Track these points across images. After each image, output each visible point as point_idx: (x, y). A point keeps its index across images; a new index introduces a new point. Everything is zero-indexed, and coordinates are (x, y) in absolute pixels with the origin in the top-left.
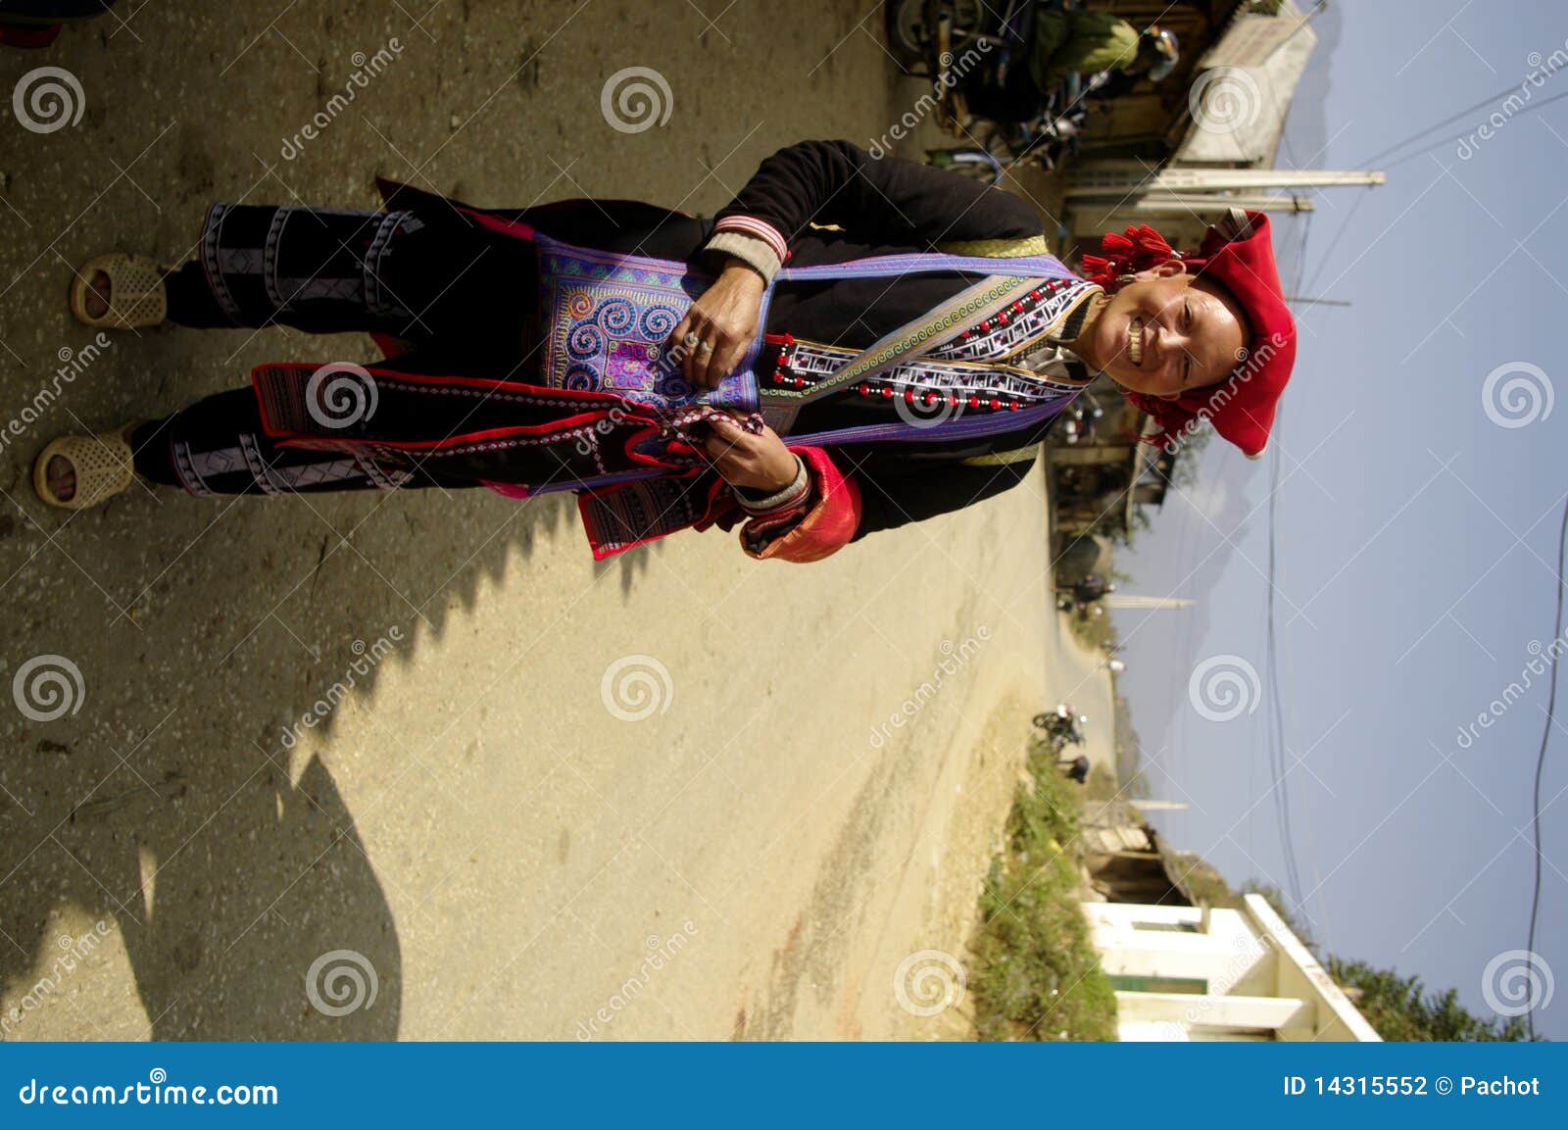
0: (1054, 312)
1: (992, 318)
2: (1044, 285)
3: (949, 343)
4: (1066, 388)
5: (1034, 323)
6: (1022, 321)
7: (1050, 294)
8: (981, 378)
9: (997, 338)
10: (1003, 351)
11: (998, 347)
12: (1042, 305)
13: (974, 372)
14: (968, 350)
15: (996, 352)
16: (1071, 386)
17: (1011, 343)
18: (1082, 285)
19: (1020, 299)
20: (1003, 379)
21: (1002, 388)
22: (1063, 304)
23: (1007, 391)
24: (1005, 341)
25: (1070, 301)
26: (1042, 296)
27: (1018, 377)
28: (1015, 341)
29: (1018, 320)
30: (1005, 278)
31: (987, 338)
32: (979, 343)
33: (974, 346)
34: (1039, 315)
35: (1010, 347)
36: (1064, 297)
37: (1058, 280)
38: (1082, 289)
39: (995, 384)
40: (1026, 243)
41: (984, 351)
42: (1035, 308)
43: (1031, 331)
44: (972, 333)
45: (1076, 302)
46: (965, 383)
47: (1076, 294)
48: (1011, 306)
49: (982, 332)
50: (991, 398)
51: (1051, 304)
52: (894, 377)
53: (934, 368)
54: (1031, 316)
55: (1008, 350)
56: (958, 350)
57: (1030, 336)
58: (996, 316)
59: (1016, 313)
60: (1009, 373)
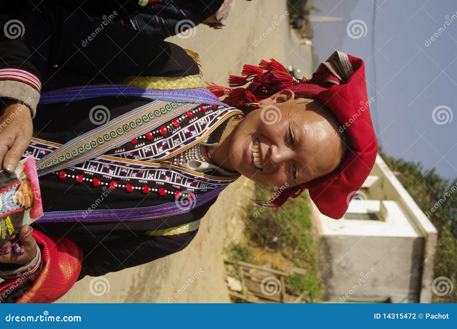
0: (203, 127)
1: (155, 130)
2: (197, 108)
3: (122, 147)
4: (216, 182)
5: (188, 135)
6: (178, 133)
7: (200, 114)
8: (152, 172)
9: (159, 145)
10: (164, 154)
11: (160, 151)
12: (193, 122)
13: (146, 168)
14: (136, 153)
15: (158, 154)
16: (220, 181)
17: (170, 149)
18: (226, 109)
19: (178, 118)
20: (168, 174)
21: (168, 180)
22: (210, 122)
23: (171, 182)
24: (166, 147)
25: (216, 120)
26: (194, 116)
27: (180, 172)
28: (174, 147)
29: (176, 133)
30: (166, 103)
31: (151, 145)
32: (146, 148)
33: (141, 151)
34: (192, 129)
35: (170, 151)
36: (212, 117)
37: (209, 105)
38: (226, 111)
39: (163, 177)
40: (183, 79)
41: (149, 154)
42: (189, 124)
43: (186, 140)
44: (139, 141)
45: (220, 120)
46: (140, 175)
47: (221, 115)
48: (170, 122)
49: (147, 139)
50: (159, 187)
51: (201, 121)
52: (86, 167)
53: (116, 163)
54: (186, 130)
55: (168, 153)
56: (129, 153)
57: (185, 143)
58: (158, 129)
59: (175, 127)
60: (173, 169)
